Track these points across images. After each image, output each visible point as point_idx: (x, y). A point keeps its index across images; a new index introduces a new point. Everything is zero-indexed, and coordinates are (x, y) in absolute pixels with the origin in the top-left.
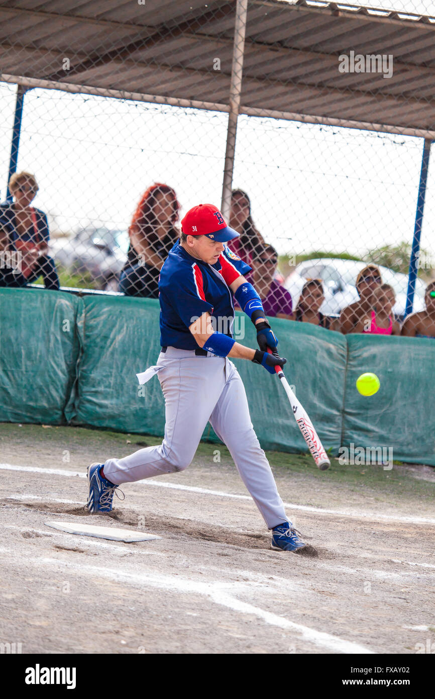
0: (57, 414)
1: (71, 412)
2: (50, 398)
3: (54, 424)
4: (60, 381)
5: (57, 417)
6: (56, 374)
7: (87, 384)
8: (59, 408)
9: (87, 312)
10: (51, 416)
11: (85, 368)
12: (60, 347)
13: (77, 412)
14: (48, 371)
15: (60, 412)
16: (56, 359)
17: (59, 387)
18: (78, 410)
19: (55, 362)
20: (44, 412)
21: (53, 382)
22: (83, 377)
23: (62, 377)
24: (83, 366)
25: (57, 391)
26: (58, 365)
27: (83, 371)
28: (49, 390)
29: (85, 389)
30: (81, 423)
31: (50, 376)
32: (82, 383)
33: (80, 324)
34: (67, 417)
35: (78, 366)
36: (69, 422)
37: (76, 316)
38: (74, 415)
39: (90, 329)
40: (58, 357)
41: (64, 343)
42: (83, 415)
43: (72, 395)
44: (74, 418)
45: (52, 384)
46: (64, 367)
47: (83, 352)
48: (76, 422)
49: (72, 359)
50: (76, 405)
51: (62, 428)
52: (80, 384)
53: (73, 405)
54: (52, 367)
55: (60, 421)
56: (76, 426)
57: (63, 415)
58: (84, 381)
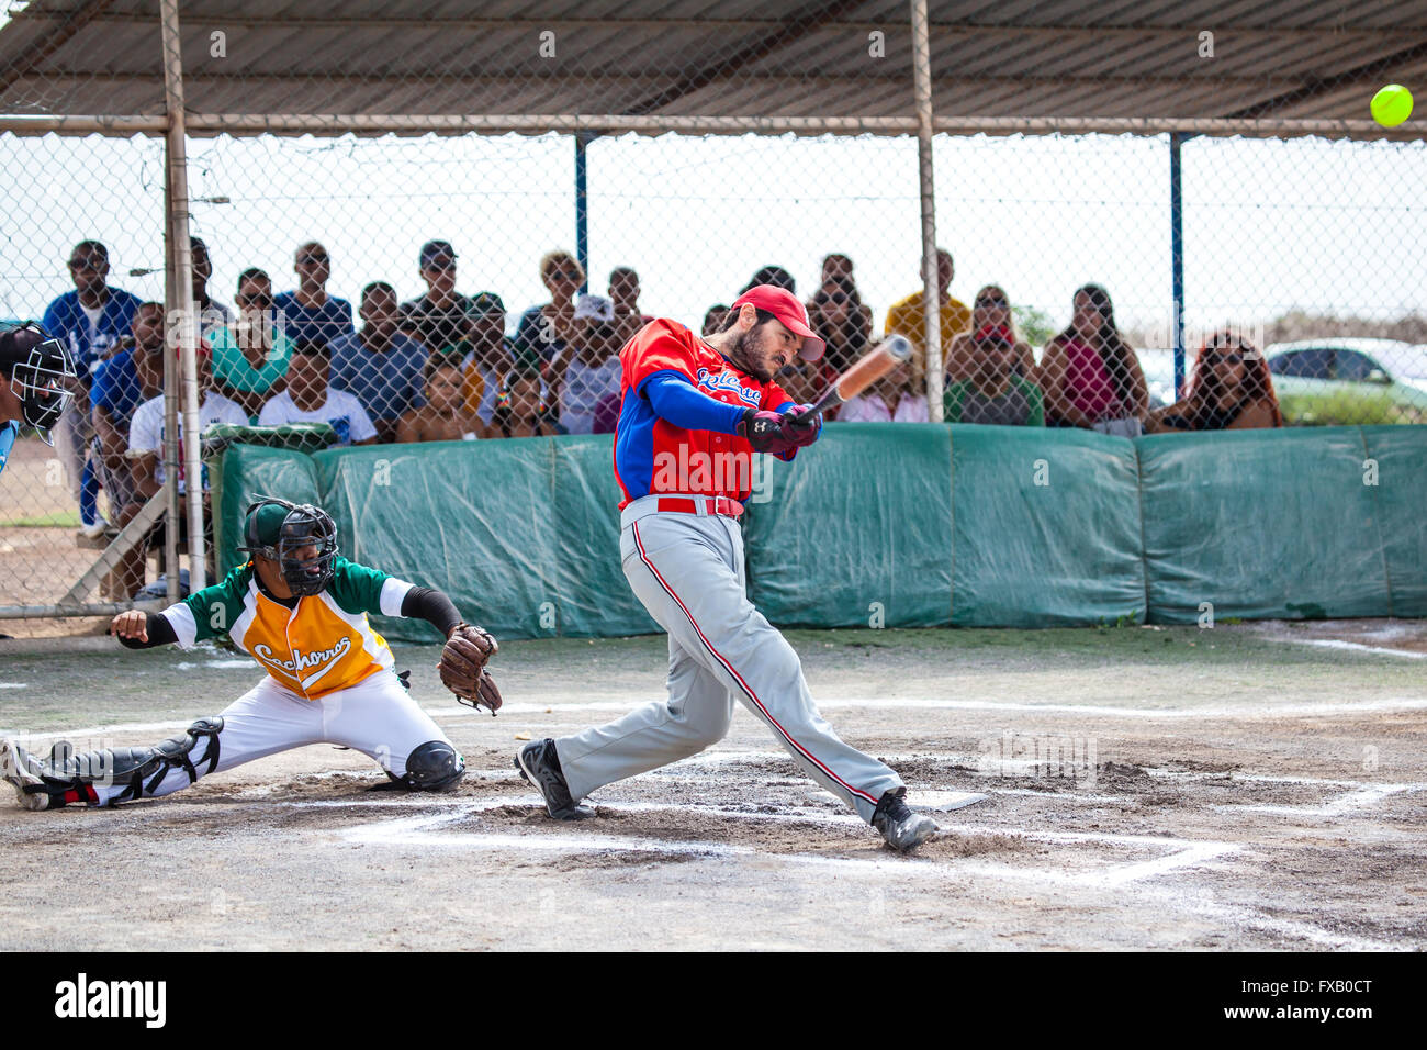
7: (762, 562)
22: (754, 552)
29: (762, 570)
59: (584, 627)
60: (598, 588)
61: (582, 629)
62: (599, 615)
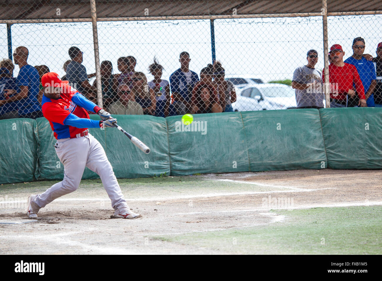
0: (31, 176)
1: (38, 174)
2: (26, 169)
3: (30, 181)
4: (30, 160)
5: (31, 178)
6: (27, 157)
7: (43, 160)
8: (31, 173)
9: (38, 126)
10: (28, 178)
11: (41, 152)
12: (28, 145)
13: (40, 174)
14: (24, 157)
15: (32, 175)
16: (27, 150)
17: (30, 163)
18: (41, 173)
19: (26, 152)
20: (24, 176)
21: (26, 161)
22: (41, 157)
23: (31, 159)
24: (40, 152)
25: (29, 165)
26: (28, 153)
27: (40, 154)
28: (25, 166)
29: (43, 162)
30: (43, 179)
31: (25, 159)
32: (41, 160)
33: (35, 132)
34: (36, 176)
35: (38, 152)
36: (37, 179)
37: (33, 129)
38: (39, 175)
39: (41, 134)
40: (27, 149)
41: (29, 142)
42: (44, 175)
43: (37, 166)
44: (39, 177)
45: (26, 163)
46: (31, 153)
47: (39, 145)
48: (40, 179)
49: (34, 150)
50: (39, 170)
51: (34, 182)
52: (40, 160)
53: (38, 170)
54: (25, 154)
55: (33, 180)
56: (41, 181)
57: (34, 176)
58: (41, 158)
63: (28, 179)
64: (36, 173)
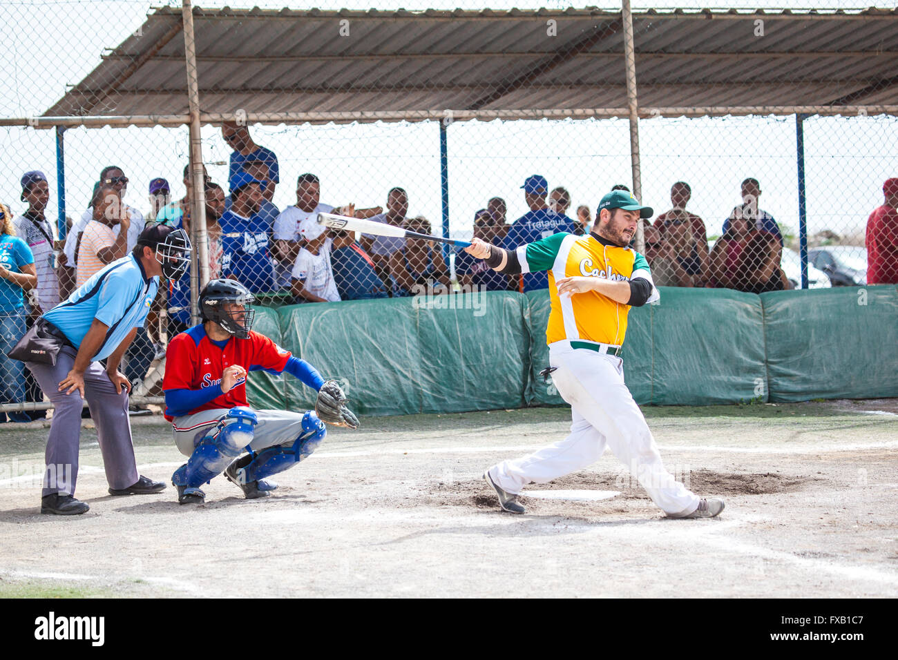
0: (518, 398)
1: (530, 395)
2: (509, 386)
3: (516, 407)
4: (516, 369)
5: (517, 401)
6: (512, 364)
8: (519, 393)
9: (531, 306)
10: (512, 401)
11: (536, 355)
12: (513, 340)
13: (534, 395)
14: (505, 362)
15: (520, 397)
16: (511, 350)
17: (517, 374)
18: (535, 393)
19: (510, 353)
20: (506, 398)
21: (511, 370)
22: (536, 362)
23: (518, 365)
24: (534, 353)
25: (515, 378)
26: (513, 356)
27: (535, 357)
28: (507, 378)
30: (538, 403)
31: (508, 366)
32: (536, 368)
33: (526, 317)
34: (527, 399)
35: (531, 354)
36: (529, 404)
37: (522, 311)
38: (532, 397)
39: (536, 320)
40: (512, 348)
41: (515, 336)
42: (540, 396)
43: (529, 380)
44: (533, 400)
45: (510, 373)
46: (518, 356)
47: (533, 341)
48: (534, 404)
49: (524, 349)
50: (533, 388)
51: (524, 410)
52: (534, 369)
53: (531, 388)
54: (508, 358)
55: (521, 405)
56: (535, 407)
57: (523, 398)
58: (536, 365)
59: (435, 407)
60: (444, 385)
61: (435, 408)
62: (444, 400)
63: (512, 404)
64: (526, 393)
